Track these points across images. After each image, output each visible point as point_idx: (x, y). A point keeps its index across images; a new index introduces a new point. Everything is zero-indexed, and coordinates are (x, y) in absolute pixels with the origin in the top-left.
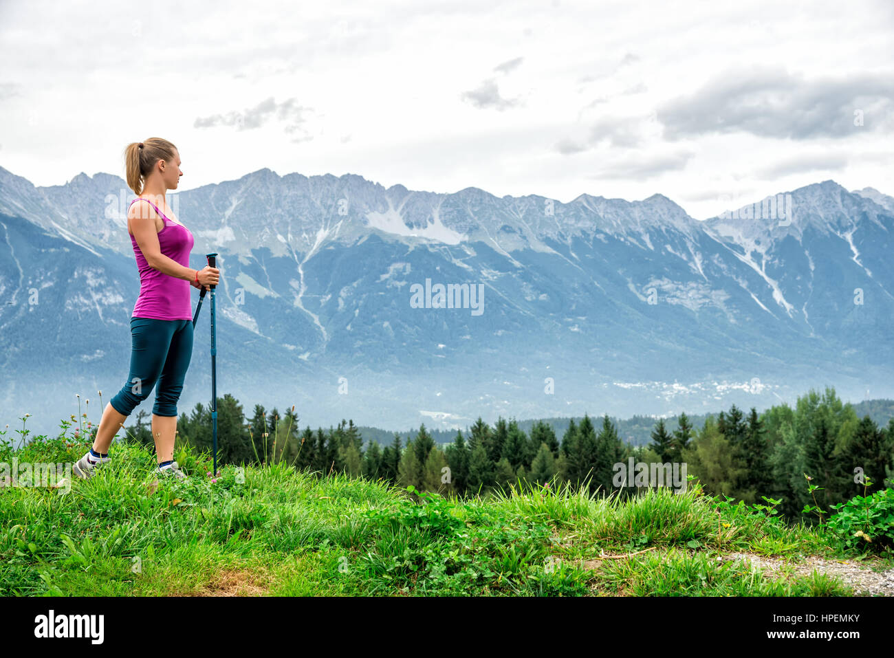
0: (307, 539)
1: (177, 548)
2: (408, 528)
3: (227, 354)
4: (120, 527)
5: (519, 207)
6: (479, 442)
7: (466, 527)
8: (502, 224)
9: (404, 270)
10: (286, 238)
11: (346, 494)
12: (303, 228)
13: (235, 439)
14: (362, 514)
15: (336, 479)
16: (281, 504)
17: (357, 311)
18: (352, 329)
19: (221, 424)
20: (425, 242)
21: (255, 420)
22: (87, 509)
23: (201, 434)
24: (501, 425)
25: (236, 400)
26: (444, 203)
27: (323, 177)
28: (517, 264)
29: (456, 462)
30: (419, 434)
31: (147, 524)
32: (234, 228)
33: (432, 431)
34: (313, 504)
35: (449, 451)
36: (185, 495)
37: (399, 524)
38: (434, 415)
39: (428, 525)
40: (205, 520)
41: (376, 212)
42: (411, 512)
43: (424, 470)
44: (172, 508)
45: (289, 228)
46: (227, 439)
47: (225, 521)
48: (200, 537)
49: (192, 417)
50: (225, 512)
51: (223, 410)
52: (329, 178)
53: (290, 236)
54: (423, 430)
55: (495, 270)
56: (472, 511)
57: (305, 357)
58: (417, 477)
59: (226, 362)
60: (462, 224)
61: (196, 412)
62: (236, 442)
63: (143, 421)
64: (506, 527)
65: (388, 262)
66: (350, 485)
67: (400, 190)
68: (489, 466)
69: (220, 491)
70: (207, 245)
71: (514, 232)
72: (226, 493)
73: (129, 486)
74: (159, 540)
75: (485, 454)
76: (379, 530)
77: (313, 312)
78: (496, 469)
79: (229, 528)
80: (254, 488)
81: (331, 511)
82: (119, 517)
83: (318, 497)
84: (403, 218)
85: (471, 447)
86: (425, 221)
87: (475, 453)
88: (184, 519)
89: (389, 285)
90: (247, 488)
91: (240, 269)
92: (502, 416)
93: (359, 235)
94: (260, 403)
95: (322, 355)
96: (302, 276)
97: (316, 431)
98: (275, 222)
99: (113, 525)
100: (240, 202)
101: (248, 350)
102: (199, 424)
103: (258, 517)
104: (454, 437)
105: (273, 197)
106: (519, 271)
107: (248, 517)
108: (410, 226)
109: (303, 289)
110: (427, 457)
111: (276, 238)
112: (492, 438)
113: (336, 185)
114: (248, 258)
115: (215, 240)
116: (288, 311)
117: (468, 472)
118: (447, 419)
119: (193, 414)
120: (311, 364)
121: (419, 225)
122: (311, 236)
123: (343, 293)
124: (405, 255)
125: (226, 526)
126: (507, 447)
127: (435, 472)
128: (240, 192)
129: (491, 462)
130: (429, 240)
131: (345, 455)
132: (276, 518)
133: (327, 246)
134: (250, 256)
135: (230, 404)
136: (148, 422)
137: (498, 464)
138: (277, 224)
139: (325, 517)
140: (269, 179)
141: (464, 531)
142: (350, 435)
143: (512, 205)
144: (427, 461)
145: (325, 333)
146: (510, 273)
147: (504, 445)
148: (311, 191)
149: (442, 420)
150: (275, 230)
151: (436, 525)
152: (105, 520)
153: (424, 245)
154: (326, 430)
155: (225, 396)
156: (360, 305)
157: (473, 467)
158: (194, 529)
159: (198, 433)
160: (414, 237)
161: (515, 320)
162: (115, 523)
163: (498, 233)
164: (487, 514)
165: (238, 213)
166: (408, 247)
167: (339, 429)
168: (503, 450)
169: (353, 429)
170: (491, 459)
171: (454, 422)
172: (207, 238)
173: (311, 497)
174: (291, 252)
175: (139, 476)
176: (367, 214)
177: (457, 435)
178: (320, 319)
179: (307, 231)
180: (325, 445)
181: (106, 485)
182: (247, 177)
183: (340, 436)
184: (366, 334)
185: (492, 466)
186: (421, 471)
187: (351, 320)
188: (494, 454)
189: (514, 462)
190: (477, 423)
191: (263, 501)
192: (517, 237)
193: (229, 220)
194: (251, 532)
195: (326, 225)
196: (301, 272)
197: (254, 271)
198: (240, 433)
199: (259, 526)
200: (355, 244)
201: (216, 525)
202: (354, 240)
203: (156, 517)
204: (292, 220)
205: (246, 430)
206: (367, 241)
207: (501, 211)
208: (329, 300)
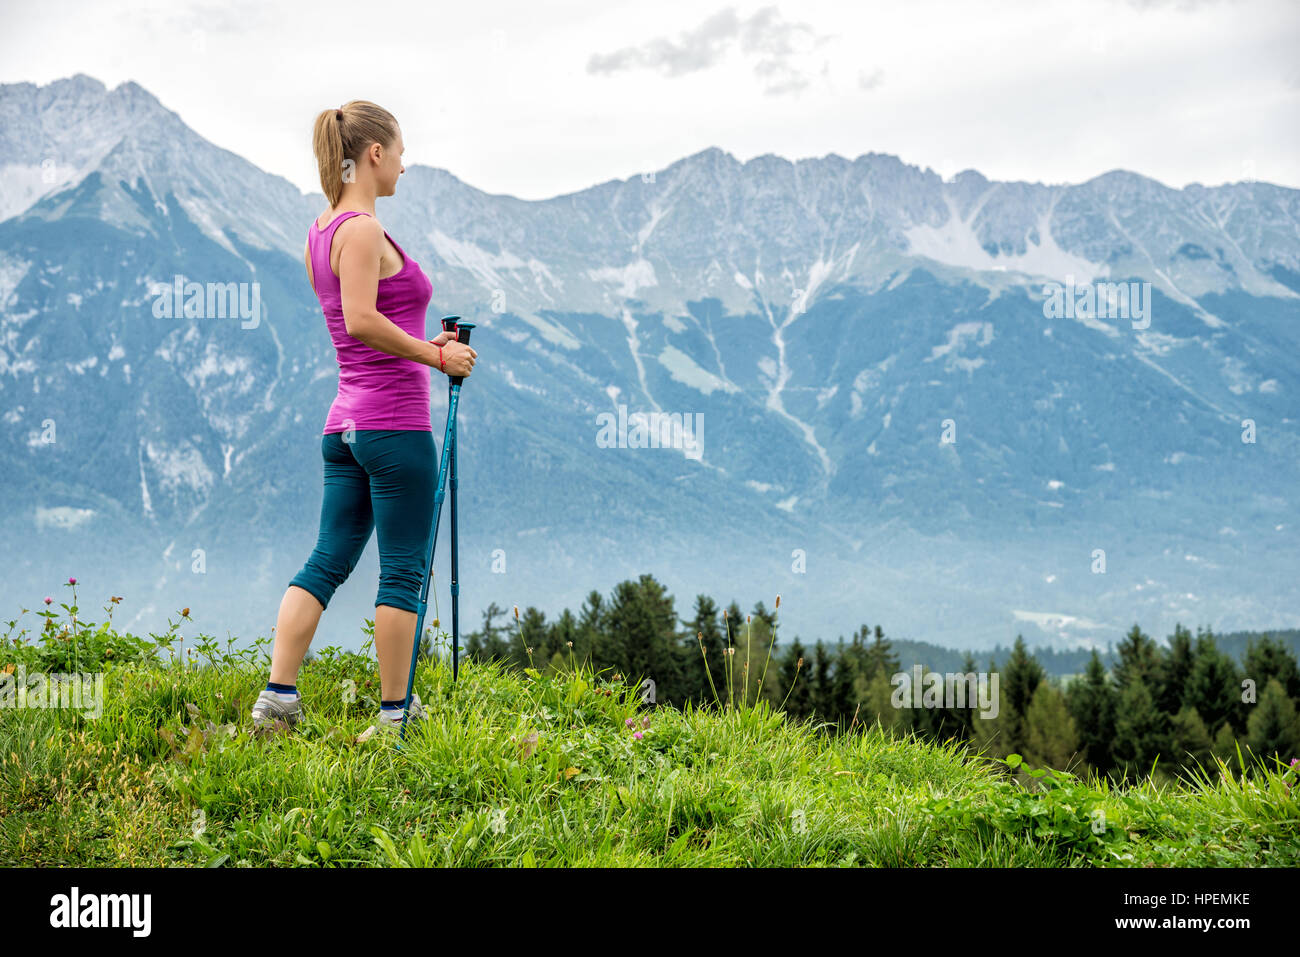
0: (815, 850)
1: (577, 859)
2: (1010, 837)
3: (643, 499)
4: (474, 817)
5: (1218, 206)
6: (1135, 674)
7: (1129, 841)
8: (1181, 241)
9: (980, 336)
10: (752, 279)
11: (887, 768)
12: (784, 260)
13: (661, 660)
14: (919, 807)
15: (865, 740)
16: (762, 783)
17: (888, 417)
18: (879, 453)
19: (634, 632)
20: (1021, 281)
21: (697, 625)
22: (415, 783)
23: (599, 650)
24: (1182, 642)
25: (661, 586)
26: (1060, 204)
27: (823, 160)
28: (1212, 320)
29: (1088, 714)
30: (1013, 656)
31: (520, 813)
32: (655, 263)
33: (1039, 651)
34: (822, 784)
35: (1075, 690)
36: (586, 760)
37: (992, 828)
38: (1042, 619)
39: (1052, 833)
40: (625, 809)
41: (925, 226)
42: (1017, 805)
43: (1024, 725)
44: (564, 784)
45: (758, 261)
46: (646, 658)
47: (661, 811)
48: (616, 841)
49: (583, 617)
50: (660, 793)
51: (639, 604)
52: (835, 162)
53: (759, 275)
54: (1020, 647)
55: (1167, 332)
56: (1139, 808)
57: (788, 505)
58: (1009, 739)
59: (641, 514)
60: (1098, 244)
61: (590, 608)
62: (663, 665)
63: (496, 623)
64: (1213, 844)
65: (948, 322)
66: (891, 750)
67: (972, 181)
68: (1157, 722)
69: (648, 755)
70: (606, 295)
71: (1207, 256)
72: (660, 758)
73: (486, 741)
74: (544, 843)
75: (1149, 699)
76: (954, 839)
77: (803, 420)
78: (1173, 728)
79: (668, 826)
80: (711, 752)
81: (858, 799)
82: (472, 799)
83: (832, 773)
84: (979, 237)
85: (1118, 682)
86: (1023, 240)
87: (1128, 696)
88: (587, 806)
89: (950, 366)
90: (698, 750)
91: (666, 340)
92: (1182, 624)
93: (892, 271)
94: (707, 593)
95: (821, 501)
96: (782, 352)
97: (811, 646)
98: (732, 249)
99: (461, 812)
100: (666, 212)
101: (682, 492)
102: (594, 630)
103: (722, 806)
104: (1083, 664)
105: (727, 201)
106: (1216, 335)
107: (703, 805)
108: (992, 250)
109: (785, 376)
110: (1029, 701)
111: (733, 280)
112: (1164, 668)
113: (847, 175)
114: (681, 319)
115: (621, 285)
116: (755, 419)
117: (1114, 733)
118: (1071, 630)
119: (584, 613)
120: (800, 518)
121: (1009, 247)
122: (798, 274)
123: (861, 383)
124: (982, 308)
125: (663, 821)
126: (1194, 685)
127: (1047, 731)
128: (665, 194)
129: (1161, 715)
130: (1029, 277)
131: (868, 693)
132: (754, 808)
133: (829, 294)
134: (685, 314)
135: (650, 594)
136: (504, 625)
137: (1176, 719)
138: (735, 253)
139: (847, 810)
140: (721, 167)
141: (1125, 847)
142: (877, 655)
143: (1202, 203)
144: (1030, 708)
145: (826, 460)
146: (1197, 338)
147: (1188, 680)
148: (799, 188)
149: (1058, 630)
150: (731, 264)
151: (1067, 834)
152: (447, 803)
153: (1018, 288)
154: (830, 645)
155: (642, 578)
156: (893, 405)
157: (1123, 724)
158: (605, 824)
159: (593, 647)
160: (999, 273)
161: (1208, 433)
162: (465, 809)
163: (1173, 259)
164: (1171, 816)
165: (662, 234)
166: (987, 292)
167: (856, 643)
168: (1187, 692)
169: (882, 645)
170: (1161, 708)
171: (1084, 634)
172: (608, 284)
173: (818, 771)
174: (761, 306)
175: (504, 725)
176: (907, 229)
177: (1090, 659)
178: (816, 434)
179: (792, 265)
180: (830, 673)
181: (446, 739)
182: (679, 165)
183: (858, 657)
184: (906, 462)
185: (1163, 723)
186: (1018, 728)
187: (875, 436)
188: (1166, 699)
189: (1210, 717)
190: (1132, 638)
191: (728, 775)
192: (1212, 266)
193: (646, 249)
194: (708, 834)
195: (827, 253)
196: (780, 343)
197: (693, 344)
198: (671, 650)
199: (724, 822)
200: (884, 288)
201: (645, 818)
202: (882, 280)
203: (537, 801)
204: (764, 245)
205: (681, 643)
206: (908, 281)
207: (1180, 216)
208: (834, 396)
